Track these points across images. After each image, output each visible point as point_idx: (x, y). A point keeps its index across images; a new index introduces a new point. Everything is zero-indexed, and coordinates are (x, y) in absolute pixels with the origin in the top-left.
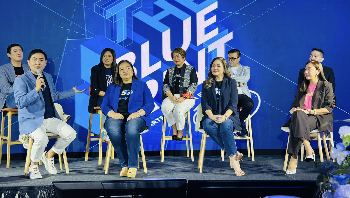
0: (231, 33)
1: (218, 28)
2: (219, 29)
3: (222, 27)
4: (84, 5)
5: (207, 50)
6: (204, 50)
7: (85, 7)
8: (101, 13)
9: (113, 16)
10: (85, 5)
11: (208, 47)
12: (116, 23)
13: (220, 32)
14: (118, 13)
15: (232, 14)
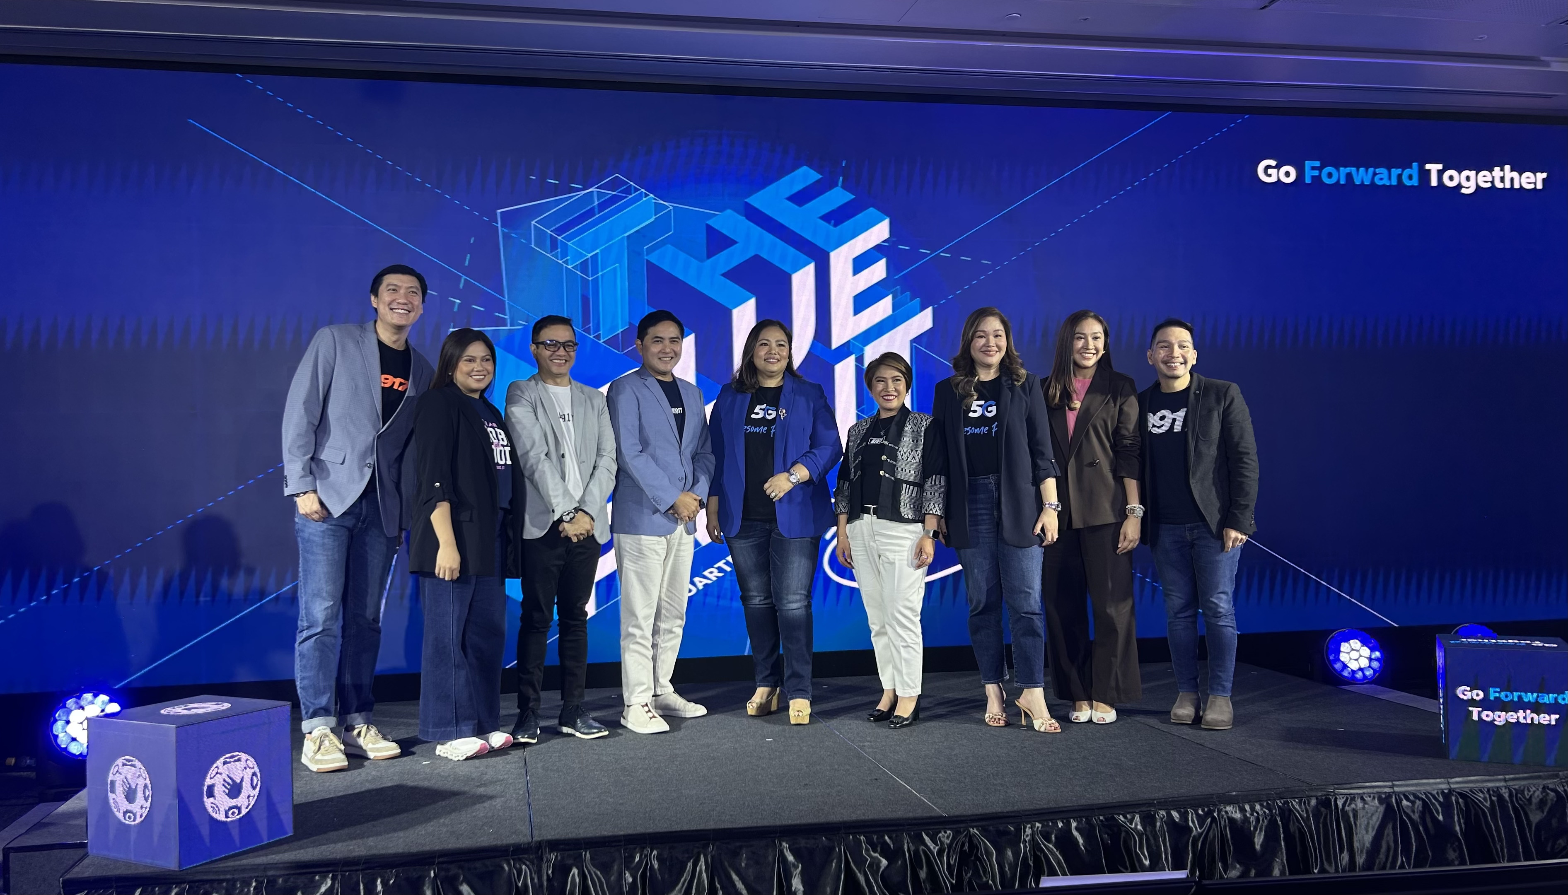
0: (929, 311)
1: (890, 297)
2: (894, 298)
3: (902, 292)
4: (499, 225)
5: (860, 360)
6: (851, 361)
7: (504, 234)
8: (551, 252)
9: (588, 259)
10: (503, 226)
11: (862, 350)
12: (596, 281)
13: (895, 307)
14: (601, 251)
15: (930, 254)
